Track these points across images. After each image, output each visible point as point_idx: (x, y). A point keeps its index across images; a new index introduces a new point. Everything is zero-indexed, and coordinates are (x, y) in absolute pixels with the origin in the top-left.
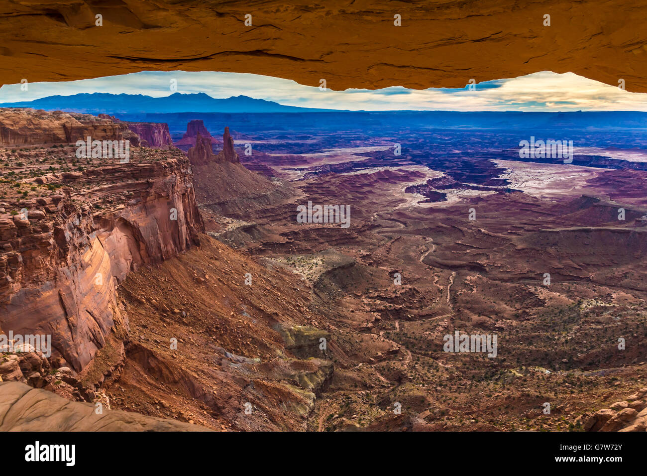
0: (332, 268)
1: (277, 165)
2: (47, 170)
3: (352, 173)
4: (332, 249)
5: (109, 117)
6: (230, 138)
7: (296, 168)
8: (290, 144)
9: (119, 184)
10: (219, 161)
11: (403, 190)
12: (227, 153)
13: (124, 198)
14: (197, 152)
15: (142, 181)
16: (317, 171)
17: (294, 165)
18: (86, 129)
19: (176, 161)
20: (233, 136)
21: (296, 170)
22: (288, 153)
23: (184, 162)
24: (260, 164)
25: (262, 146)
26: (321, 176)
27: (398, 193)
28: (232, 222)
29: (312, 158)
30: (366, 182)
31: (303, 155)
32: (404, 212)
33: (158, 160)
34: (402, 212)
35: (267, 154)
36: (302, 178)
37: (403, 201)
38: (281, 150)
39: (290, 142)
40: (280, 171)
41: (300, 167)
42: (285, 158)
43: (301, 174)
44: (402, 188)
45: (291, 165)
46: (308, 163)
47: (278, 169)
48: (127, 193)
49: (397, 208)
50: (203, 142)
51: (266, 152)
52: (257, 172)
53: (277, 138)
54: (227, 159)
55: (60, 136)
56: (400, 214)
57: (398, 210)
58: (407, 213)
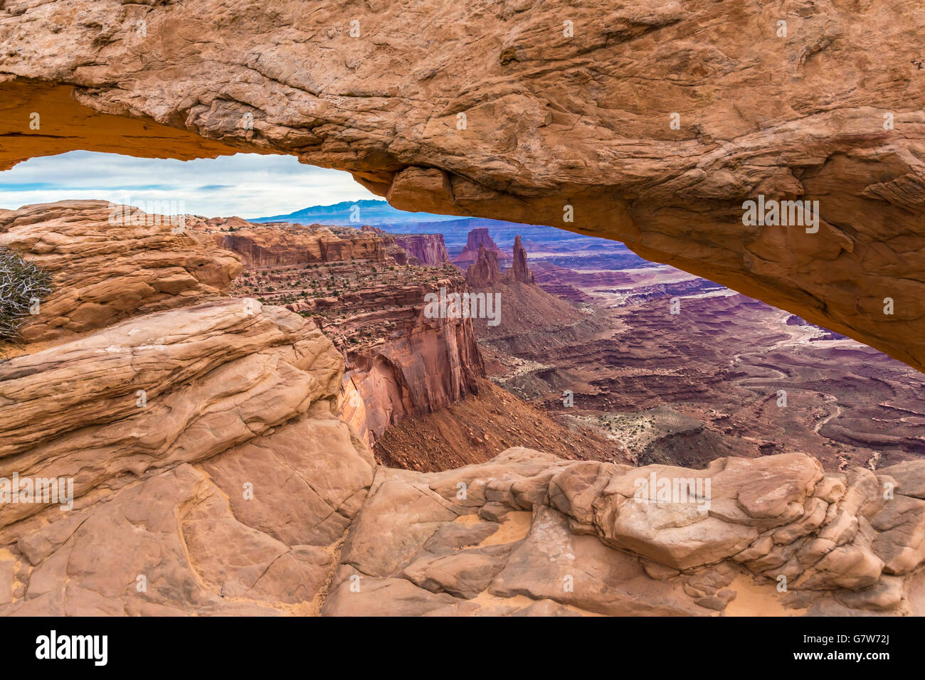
0: (666, 434)
1: (586, 286)
2: (299, 295)
3: (700, 296)
4: (667, 406)
5: (373, 228)
6: (522, 250)
7: (614, 289)
8: (607, 256)
9: (379, 312)
10: (506, 281)
11: (784, 321)
12: (518, 270)
13: (384, 330)
14: (479, 270)
15: (406, 308)
16: (646, 294)
17: (612, 285)
18: (344, 245)
19: (449, 282)
20: (526, 248)
21: (614, 292)
22: (603, 268)
23: (460, 283)
24: (563, 284)
25: (567, 260)
26: (651, 301)
27: (775, 325)
28: (524, 363)
29: (638, 275)
30: (722, 308)
31: (624, 271)
32: (786, 354)
33: (426, 281)
34: (782, 354)
35: (573, 270)
36: (624, 303)
37: (783, 337)
38: (594, 265)
39: (607, 253)
40: (591, 294)
41: (620, 288)
42: (599, 276)
43: (622, 298)
44: (782, 318)
45: (607, 285)
46: (633, 282)
47: (589, 291)
48: (388, 323)
49: (773, 348)
50: (487, 258)
51: (573, 267)
52: (558, 296)
53: (587, 249)
54: (518, 279)
55: (315, 254)
56: (779, 356)
57: (775, 350)
58: (790, 355)
